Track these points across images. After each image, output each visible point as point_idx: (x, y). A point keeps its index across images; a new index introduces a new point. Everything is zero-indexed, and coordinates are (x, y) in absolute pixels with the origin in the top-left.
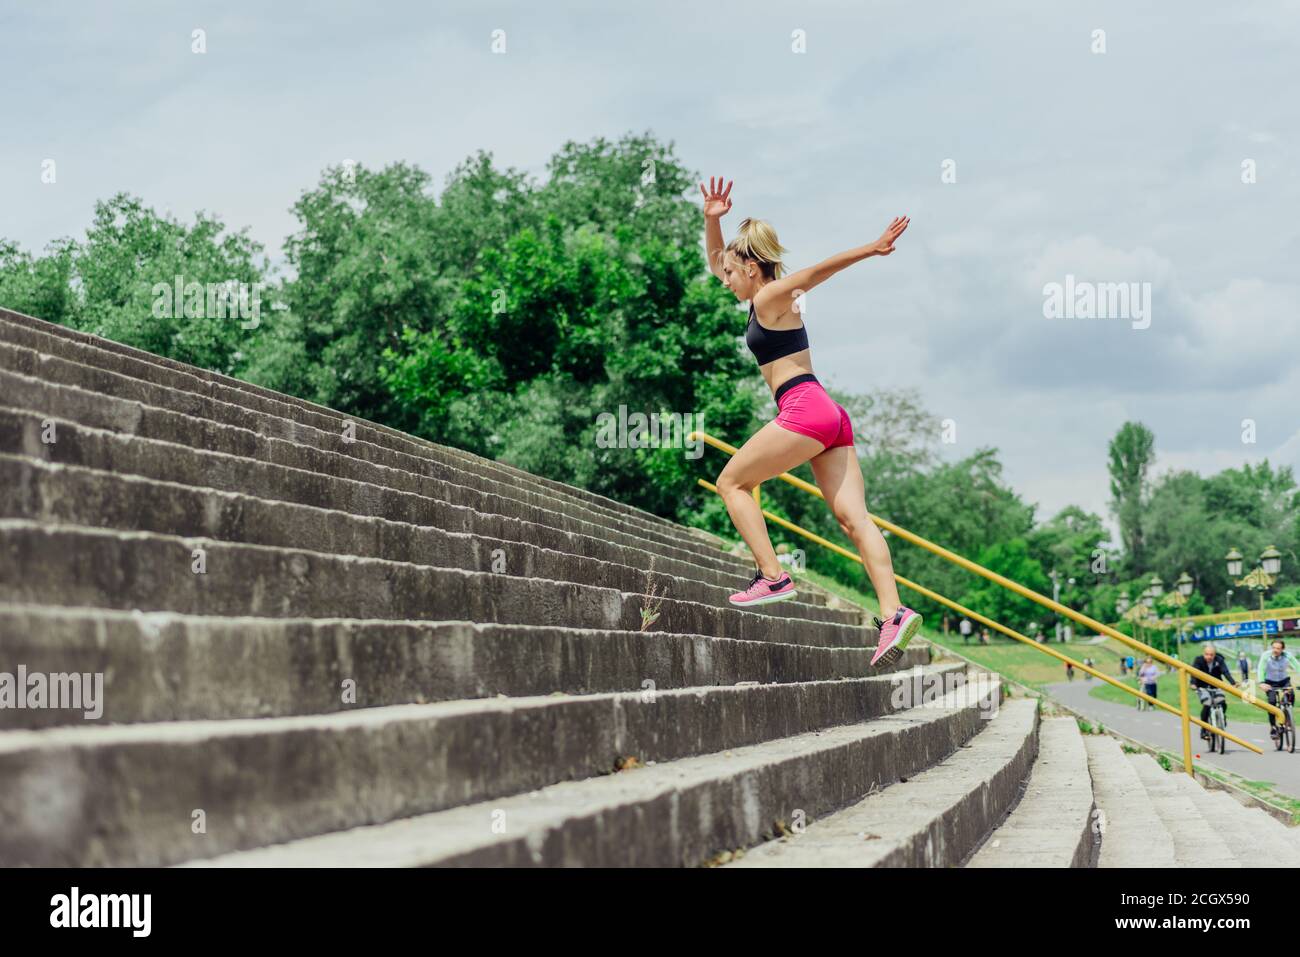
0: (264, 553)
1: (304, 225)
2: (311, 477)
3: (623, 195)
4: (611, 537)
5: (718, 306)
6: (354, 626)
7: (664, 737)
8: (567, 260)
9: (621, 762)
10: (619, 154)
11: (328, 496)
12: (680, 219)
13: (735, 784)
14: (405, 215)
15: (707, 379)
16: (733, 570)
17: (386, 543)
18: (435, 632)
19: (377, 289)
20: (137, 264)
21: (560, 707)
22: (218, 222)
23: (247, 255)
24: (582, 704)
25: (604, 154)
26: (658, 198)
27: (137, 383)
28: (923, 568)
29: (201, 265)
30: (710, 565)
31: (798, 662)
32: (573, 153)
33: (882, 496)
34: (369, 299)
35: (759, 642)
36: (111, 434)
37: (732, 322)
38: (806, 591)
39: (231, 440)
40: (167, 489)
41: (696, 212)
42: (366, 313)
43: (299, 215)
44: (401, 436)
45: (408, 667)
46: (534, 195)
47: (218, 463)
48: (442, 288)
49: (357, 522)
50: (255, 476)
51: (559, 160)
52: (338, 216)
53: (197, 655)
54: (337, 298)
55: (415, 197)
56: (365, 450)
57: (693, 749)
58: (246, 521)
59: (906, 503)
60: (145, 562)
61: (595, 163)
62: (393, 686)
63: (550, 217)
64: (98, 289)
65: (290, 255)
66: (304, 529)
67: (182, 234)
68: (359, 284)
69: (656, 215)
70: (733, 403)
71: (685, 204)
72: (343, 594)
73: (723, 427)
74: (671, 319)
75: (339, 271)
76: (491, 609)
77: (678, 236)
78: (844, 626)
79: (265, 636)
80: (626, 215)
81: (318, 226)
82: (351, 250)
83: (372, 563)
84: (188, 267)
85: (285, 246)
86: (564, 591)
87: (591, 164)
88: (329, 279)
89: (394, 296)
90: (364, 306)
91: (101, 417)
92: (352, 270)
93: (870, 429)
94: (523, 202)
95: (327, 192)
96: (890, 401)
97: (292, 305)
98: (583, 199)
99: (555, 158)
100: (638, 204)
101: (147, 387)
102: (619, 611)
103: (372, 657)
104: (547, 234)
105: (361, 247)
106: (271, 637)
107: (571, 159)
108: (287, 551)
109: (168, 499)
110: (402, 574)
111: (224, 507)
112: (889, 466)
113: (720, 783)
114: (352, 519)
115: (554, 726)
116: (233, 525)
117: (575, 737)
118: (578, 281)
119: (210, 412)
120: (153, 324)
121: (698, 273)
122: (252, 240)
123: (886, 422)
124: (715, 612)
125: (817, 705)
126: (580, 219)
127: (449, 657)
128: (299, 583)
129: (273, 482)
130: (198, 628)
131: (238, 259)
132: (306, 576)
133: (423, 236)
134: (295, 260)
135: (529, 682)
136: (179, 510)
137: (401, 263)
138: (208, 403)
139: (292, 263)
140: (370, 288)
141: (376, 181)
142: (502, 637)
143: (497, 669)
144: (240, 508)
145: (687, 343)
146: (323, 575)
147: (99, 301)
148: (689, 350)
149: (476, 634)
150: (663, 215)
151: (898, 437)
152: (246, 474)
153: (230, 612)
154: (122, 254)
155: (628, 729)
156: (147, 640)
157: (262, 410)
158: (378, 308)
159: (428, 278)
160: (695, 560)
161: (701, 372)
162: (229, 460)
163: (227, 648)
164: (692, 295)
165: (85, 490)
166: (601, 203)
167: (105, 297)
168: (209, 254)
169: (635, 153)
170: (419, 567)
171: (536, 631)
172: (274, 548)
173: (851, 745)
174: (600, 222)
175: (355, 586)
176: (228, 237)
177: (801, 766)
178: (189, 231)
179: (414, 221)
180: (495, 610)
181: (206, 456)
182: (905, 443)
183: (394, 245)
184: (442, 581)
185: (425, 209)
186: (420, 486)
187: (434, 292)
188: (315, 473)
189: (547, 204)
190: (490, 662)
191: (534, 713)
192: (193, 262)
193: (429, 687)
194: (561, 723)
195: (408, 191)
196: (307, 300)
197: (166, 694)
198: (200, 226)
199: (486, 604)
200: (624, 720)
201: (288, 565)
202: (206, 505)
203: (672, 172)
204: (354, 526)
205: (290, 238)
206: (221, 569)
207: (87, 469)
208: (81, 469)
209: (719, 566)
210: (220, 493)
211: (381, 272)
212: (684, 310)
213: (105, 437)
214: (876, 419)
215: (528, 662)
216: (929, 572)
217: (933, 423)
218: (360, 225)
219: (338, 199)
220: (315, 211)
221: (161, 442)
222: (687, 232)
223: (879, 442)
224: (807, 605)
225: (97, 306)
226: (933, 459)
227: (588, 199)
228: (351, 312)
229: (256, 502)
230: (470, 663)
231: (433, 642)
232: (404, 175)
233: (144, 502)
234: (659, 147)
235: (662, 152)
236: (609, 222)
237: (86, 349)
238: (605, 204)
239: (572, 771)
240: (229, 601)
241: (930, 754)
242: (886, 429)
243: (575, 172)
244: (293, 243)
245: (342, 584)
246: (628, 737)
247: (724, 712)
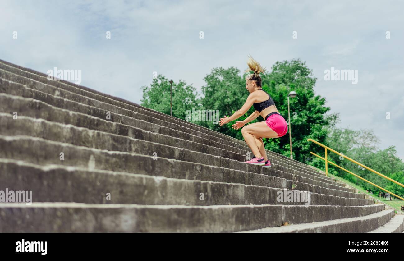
0: (189, 164)
1: (207, 83)
2: (204, 146)
3: (292, 76)
4: (285, 166)
5: (317, 106)
6: (212, 183)
7: (296, 218)
8: (276, 93)
9: (284, 223)
10: (291, 65)
11: (208, 151)
12: (307, 82)
13: (315, 230)
14: (233, 81)
15: (314, 125)
16: (319, 176)
17: (223, 164)
18: (234, 186)
19: (226, 100)
20: (163, 93)
21: (267, 207)
22: (185, 82)
23: (192, 91)
24: (273, 207)
25: (287, 65)
26: (301, 76)
27: (159, 120)
28: (374, 179)
29: (180, 94)
30: (313, 175)
31: (336, 201)
32: (278, 64)
33: (362, 159)
34: (223, 103)
35: (325, 195)
36: (151, 132)
37: (321, 110)
38: (340, 183)
39: (183, 136)
40: (165, 146)
41: (312, 80)
42: (222, 106)
43: (206, 80)
44: (229, 137)
45: (226, 195)
46: (268, 76)
47: (179, 141)
48: (243, 100)
49: (215, 158)
50: (189, 145)
51: (274, 66)
52: (216, 81)
53: (170, 188)
54: (215, 102)
55: (236, 76)
56: (219, 140)
57: (304, 221)
58: (186, 156)
59: (369, 161)
60: (158, 165)
61: (284, 67)
62: (222, 200)
63: (272, 81)
64: (153, 100)
65: (203, 91)
66: (201, 159)
67: (175, 85)
68: (221, 99)
69: (301, 81)
70: (321, 132)
71: (309, 78)
72: (210, 176)
73: (318, 138)
74: (304, 109)
75: (216, 95)
76: (250, 182)
77: (306, 87)
78: (350, 192)
79: (188, 184)
80: (293, 81)
81: (211, 83)
82: (219, 90)
83: (218, 168)
84: (177, 94)
85: (202, 89)
86: (271, 178)
87: (283, 67)
88: (213, 97)
89: (230, 102)
90: (222, 105)
91: (149, 129)
92: (219, 95)
93: (359, 140)
94: (265, 77)
95: (213, 75)
96: (365, 133)
97: (203, 104)
98: (281, 77)
99: (273, 66)
100: (296, 78)
101: (162, 121)
102: (286, 184)
103: (217, 192)
104: (271, 86)
105: (221, 89)
106: (190, 185)
107: (278, 66)
108: (195, 163)
109: (165, 149)
110: (226, 171)
111: (180, 152)
112: (364, 151)
113: (310, 229)
114: (214, 157)
115: (265, 212)
116: (182, 156)
117: (271, 216)
118: (279, 98)
119: (178, 129)
120: (167, 109)
121: (312, 97)
122: (193, 87)
123: (364, 138)
124: (313, 186)
125: (340, 212)
126: (280, 82)
127: (238, 193)
128: (198, 172)
129: (194, 147)
130: (170, 181)
131: (190, 92)
132: (200, 170)
133: (238, 86)
134: (204, 92)
135: (260, 201)
136: (168, 152)
137: (232, 93)
138: (178, 126)
139: (204, 93)
140: (224, 100)
141: (226, 72)
142: (252, 188)
143: (251, 197)
144: (184, 153)
145: (308, 115)
146: (205, 170)
147: (153, 103)
148: (309, 117)
149: (245, 187)
150: (303, 81)
151: (367, 142)
152: (186, 144)
153: (180, 178)
154: (160, 91)
155: (286, 214)
156: (157, 184)
157: (192, 129)
158: (226, 105)
159: (239, 97)
160: (308, 173)
161: (312, 124)
162: (182, 140)
163: (178, 187)
164: (310, 103)
165: (143, 146)
166: (286, 78)
167: (155, 102)
168: (182, 91)
169: (295, 64)
170: (231, 170)
171: (262, 188)
172: (192, 163)
173: (349, 223)
174: (285, 83)
175: (213, 174)
176: (187, 86)
177: (334, 227)
178: (177, 84)
179: (236, 82)
180: (251, 182)
181: (176, 139)
182: (369, 144)
183: (230, 89)
184: (237, 174)
185: (239, 79)
186: (233, 150)
187: (241, 101)
188: (205, 145)
189: (271, 78)
190: (249, 195)
191: (260, 209)
192: (178, 93)
193: (232, 201)
194: (267, 211)
195: (234, 74)
196: (207, 103)
197: (161, 198)
198: (180, 83)
199: (249, 181)
200: (285, 212)
201: (196, 167)
202: (175, 151)
203: (305, 70)
204: (214, 159)
205: (203, 87)
206: (178, 167)
207: (144, 141)
208: (142, 140)
209: (315, 175)
210: (179, 148)
211: (227, 96)
212: (308, 106)
213: (150, 133)
214: (361, 137)
215: (260, 196)
216: (376, 180)
217: (377, 139)
218: (221, 83)
219: (216, 76)
220: (210, 79)
221: (164, 135)
222: (309, 86)
223: (362, 144)
224: (340, 186)
225: (153, 104)
226: (377, 149)
227: (282, 77)
228: (219, 106)
229: (188, 151)
230: (244, 195)
231: (233, 189)
232: (233, 70)
233: (159, 150)
234: (302, 63)
235: (302, 64)
236: (287, 83)
237: (146, 112)
238: (287, 78)
239: (270, 225)
240: (180, 176)
241: (372, 227)
242: (364, 140)
243: (279, 70)
244: (204, 88)
245: (210, 173)
246: (286, 217)
247: (313, 212)
